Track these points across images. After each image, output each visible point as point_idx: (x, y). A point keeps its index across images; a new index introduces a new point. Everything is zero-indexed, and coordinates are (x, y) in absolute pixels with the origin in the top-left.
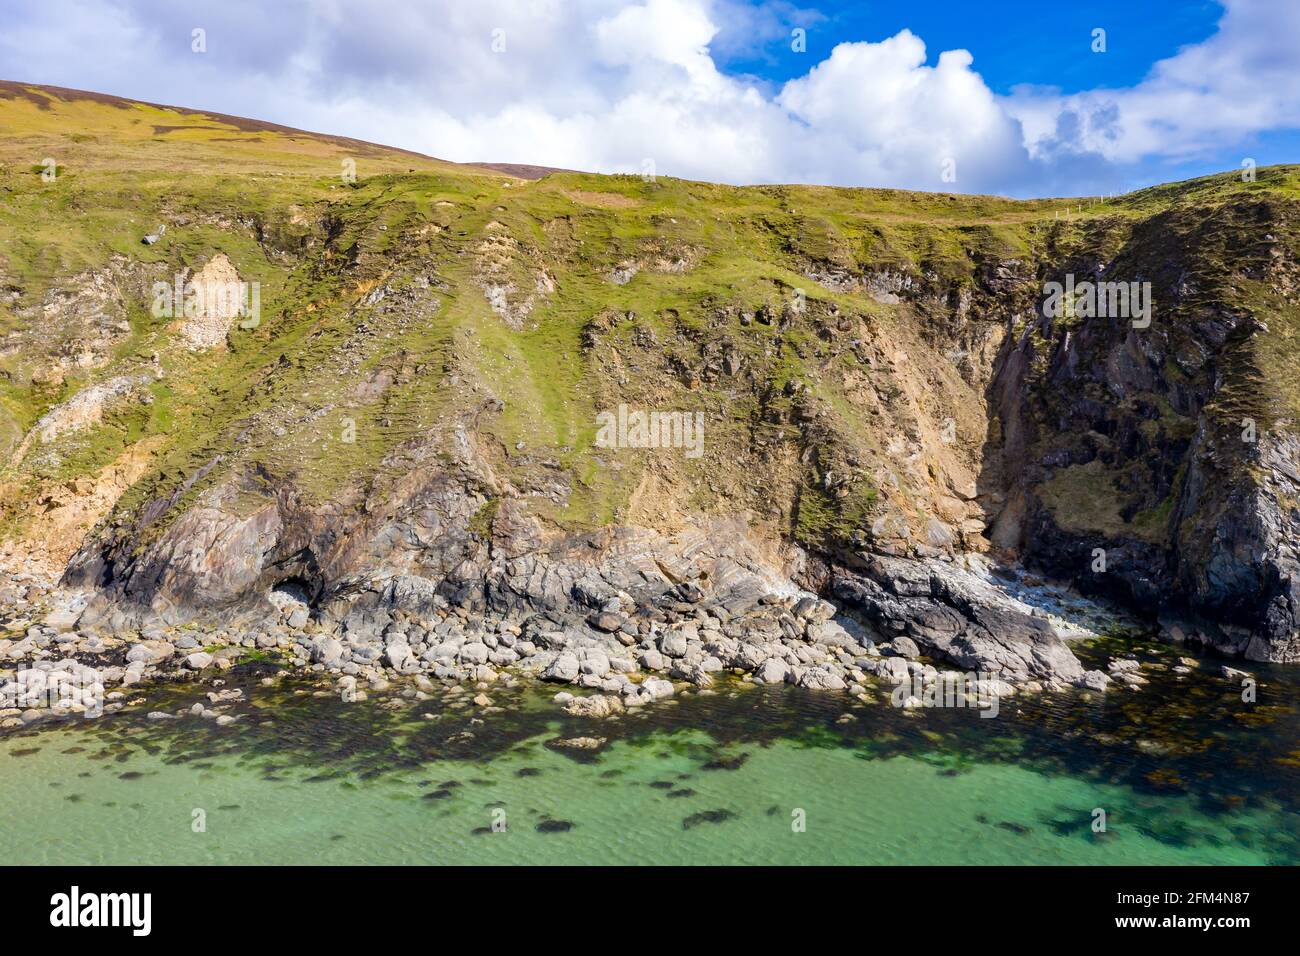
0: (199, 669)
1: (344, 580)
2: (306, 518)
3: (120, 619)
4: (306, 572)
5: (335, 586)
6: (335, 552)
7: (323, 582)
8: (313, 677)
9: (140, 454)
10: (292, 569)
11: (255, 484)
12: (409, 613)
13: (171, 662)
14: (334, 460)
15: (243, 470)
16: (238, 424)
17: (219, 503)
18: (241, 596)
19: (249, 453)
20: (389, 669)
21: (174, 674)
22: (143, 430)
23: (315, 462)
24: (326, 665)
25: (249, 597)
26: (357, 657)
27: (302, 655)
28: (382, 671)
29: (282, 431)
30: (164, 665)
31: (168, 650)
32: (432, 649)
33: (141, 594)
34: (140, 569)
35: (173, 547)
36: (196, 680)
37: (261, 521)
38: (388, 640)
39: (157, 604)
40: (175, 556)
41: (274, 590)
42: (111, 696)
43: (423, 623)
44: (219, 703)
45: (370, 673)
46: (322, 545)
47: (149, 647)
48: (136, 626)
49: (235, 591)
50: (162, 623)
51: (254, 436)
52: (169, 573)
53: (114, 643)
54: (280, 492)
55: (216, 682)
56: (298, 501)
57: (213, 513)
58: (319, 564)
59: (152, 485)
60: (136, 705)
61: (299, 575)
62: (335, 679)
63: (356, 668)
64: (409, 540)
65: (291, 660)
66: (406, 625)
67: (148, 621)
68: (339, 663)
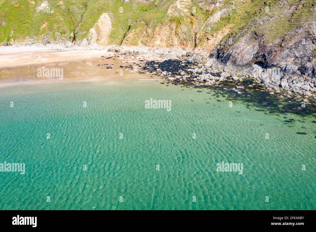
0: (235, 80)
1: (273, 63)
2: (265, 46)
3: (220, 66)
4: (263, 60)
5: (270, 65)
6: (271, 56)
7: (267, 63)
8: (261, 87)
9: (228, 28)
10: (260, 59)
11: (253, 37)
12: (289, 74)
13: (229, 78)
14: (275, 31)
15: (251, 33)
16: (251, 21)
17: (244, 41)
18: (247, 64)
19: (253, 29)
20: (281, 88)
21: (230, 80)
22: (228, 22)
23: (269, 32)
24: (265, 84)
25: (248, 65)
26: (273, 84)
27: (259, 81)
28: (279, 88)
29: (262, 23)
30: (228, 78)
31: (229, 75)
32: (294, 85)
33: (224, 61)
34: (225, 56)
35: (233, 51)
36: (234, 83)
37: (254, 46)
38: (282, 80)
39: (228, 64)
40: (233, 53)
41: (255, 64)
42: (217, 83)
43: (293, 78)
44: (239, 89)
45: (276, 88)
46: (268, 54)
47: (225, 74)
48: (223, 68)
49: (245, 63)
50: (228, 68)
51: (255, 24)
52: (231, 57)
53: (218, 72)
54: (259, 39)
55: (239, 84)
56: (264, 42)
57: (242, 44)
58: (267, 59)
59: (229, 36)
60: (221, 86)
61: (261, 61)
62: (266, 88)
63: (272, 86)
64: (293, 55)
65: (256, 81)
66: (288, 77)
67: (225, 67)
68: (268, 84)
